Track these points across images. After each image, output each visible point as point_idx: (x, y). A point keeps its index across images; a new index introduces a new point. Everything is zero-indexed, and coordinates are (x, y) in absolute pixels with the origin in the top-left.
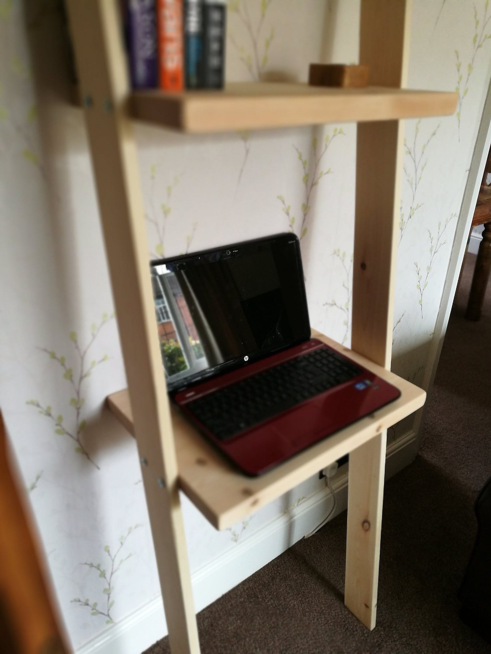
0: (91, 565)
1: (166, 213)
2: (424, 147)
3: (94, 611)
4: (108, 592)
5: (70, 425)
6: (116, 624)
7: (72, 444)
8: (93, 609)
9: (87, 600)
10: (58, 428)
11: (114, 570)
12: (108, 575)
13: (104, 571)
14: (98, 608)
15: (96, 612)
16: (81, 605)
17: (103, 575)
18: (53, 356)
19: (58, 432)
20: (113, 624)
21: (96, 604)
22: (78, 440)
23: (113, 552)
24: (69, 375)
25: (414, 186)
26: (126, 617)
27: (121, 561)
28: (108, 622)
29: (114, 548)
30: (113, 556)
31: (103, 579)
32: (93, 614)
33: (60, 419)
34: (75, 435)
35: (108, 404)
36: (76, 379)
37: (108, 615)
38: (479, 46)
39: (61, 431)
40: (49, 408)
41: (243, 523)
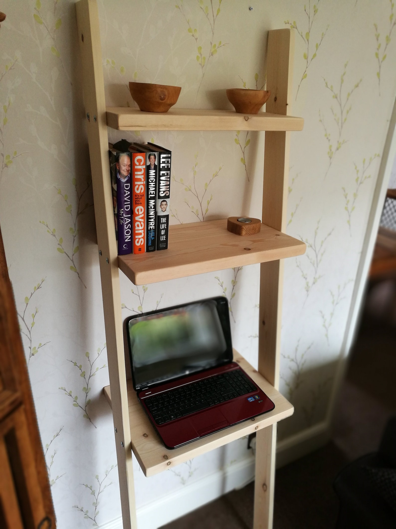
0: (87, 486)
1: (145, 290)
2: (322, 242)
3: (86, 515)
4: (96, 505)
5: (82, 401)
6: (99, 527)
7: (82, 412)
8: (85, 514)
9: (83, 508)
10: (75, 403)
11: (100, 492)
12: (96, 494)
13: (94, 491)
14: (88, 514)
15: (87, 517)
16: (78, 510)
17: (93, 493)
18: (75, 364)
19: (74, 405)
20: (97, 527)
21: (87, 511)
22: (85, 411)
23: (101, 479)
24: (83, 375)
25: (316, 265)
26: (106, 524)
27: (105, 486)
28: (94, 525)
29: (102, 477)
30: (100, 483)
31: (93, 495)
32: (85, 518)
33: (76, 398)
34: (84, 407)
35: (103, 391)
36: (87, 376)
37: (95, 520)
38: (361, 183)
39: (76, 405)
40: (71, 392)
41: (189, 472)
